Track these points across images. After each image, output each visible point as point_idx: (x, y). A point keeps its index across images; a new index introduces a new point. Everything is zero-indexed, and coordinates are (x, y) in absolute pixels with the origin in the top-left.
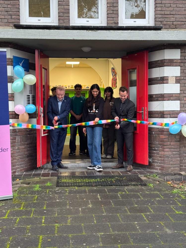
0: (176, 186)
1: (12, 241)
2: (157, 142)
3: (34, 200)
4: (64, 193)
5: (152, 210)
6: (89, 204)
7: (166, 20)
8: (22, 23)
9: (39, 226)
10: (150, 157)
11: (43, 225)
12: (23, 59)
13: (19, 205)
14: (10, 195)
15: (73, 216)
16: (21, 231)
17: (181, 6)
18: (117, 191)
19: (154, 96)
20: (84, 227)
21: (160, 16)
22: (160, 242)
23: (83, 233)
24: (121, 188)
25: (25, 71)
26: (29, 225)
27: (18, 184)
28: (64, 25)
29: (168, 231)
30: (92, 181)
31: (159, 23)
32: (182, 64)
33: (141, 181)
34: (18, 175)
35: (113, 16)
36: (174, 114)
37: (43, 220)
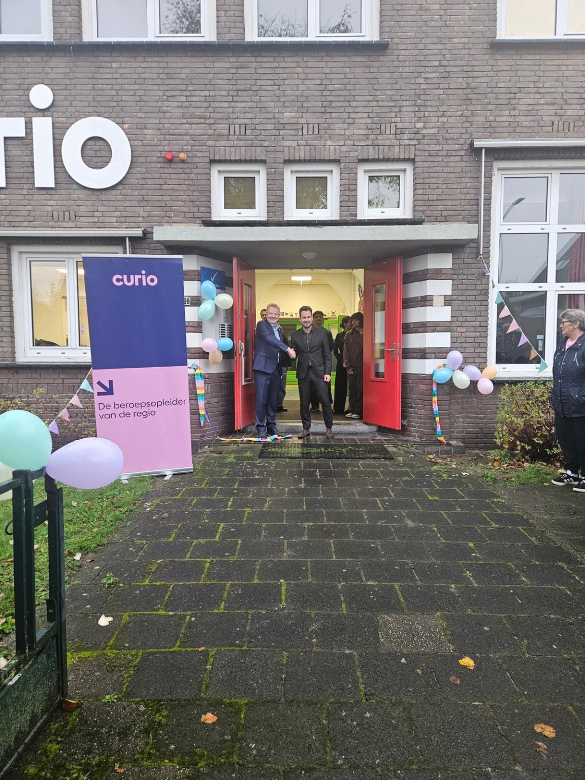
0: (440, 461)
1: (180, 530)
2: (415, 396)
3: (223, 475)
4: (269, 467)
5: (392, 494)
6: (301, 483)
7: (431, 208)
8: (215, 217)
9: (222, 510)
10: (404, 417)
11: (229, 509)
12: (216, 271)
13: (200, 482)
14: (189, 466)
15: (273, 498)
16: (197, 516)
17: (455, 186)
18: (346, 466)
19: (412, 326)
20: (287, 514)
21: (421, 203)
22: (394, 539)
23: (283, 522)
24: (354, 462)
25: (217, 288)
26: (208, 509)
27: (206, 452)
28: (276, 219)
29: (410, 523)
30: (312, 451)
31: (421, 214)
32: (455, 277)
33: (387, 452)
34: (208, 441)
35: (349, 204)
36: (440, 353)
37: (230, 503)
